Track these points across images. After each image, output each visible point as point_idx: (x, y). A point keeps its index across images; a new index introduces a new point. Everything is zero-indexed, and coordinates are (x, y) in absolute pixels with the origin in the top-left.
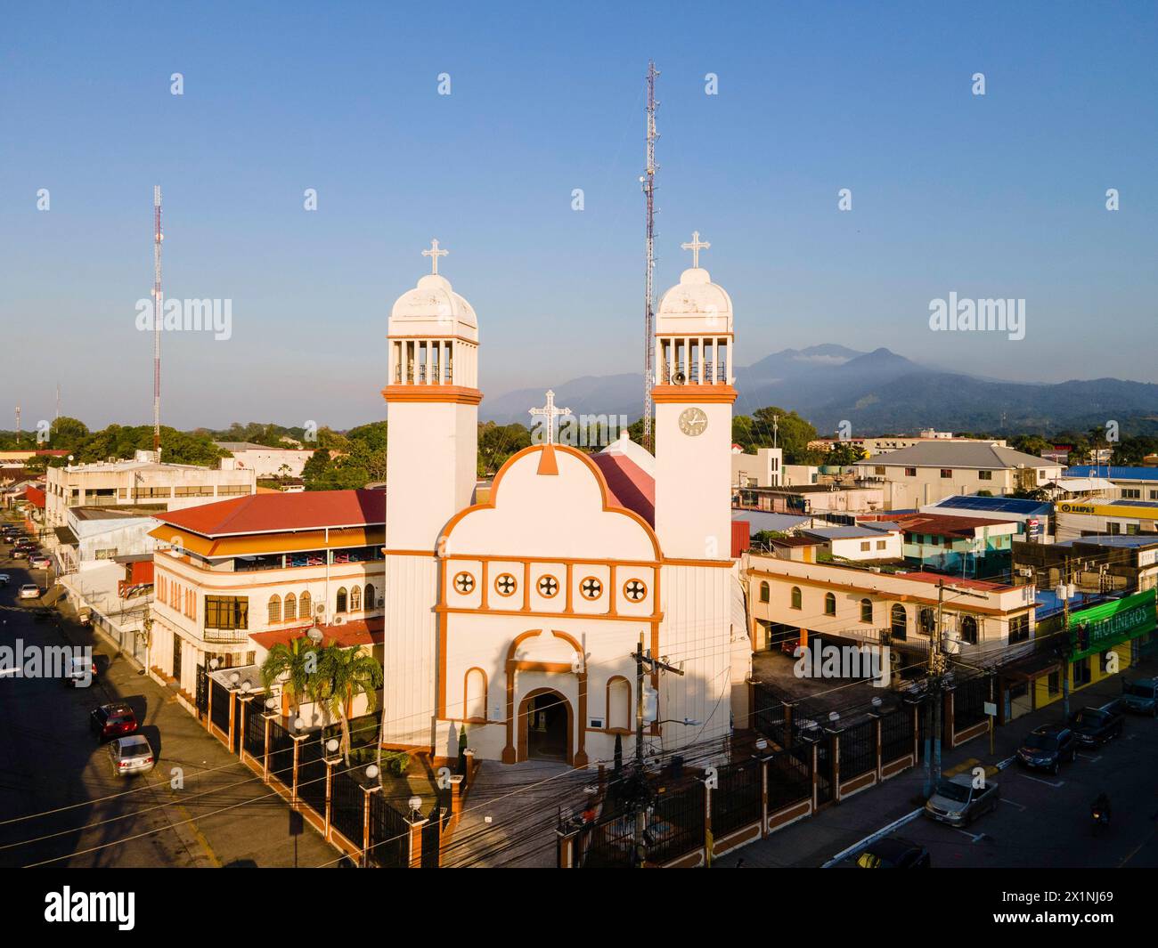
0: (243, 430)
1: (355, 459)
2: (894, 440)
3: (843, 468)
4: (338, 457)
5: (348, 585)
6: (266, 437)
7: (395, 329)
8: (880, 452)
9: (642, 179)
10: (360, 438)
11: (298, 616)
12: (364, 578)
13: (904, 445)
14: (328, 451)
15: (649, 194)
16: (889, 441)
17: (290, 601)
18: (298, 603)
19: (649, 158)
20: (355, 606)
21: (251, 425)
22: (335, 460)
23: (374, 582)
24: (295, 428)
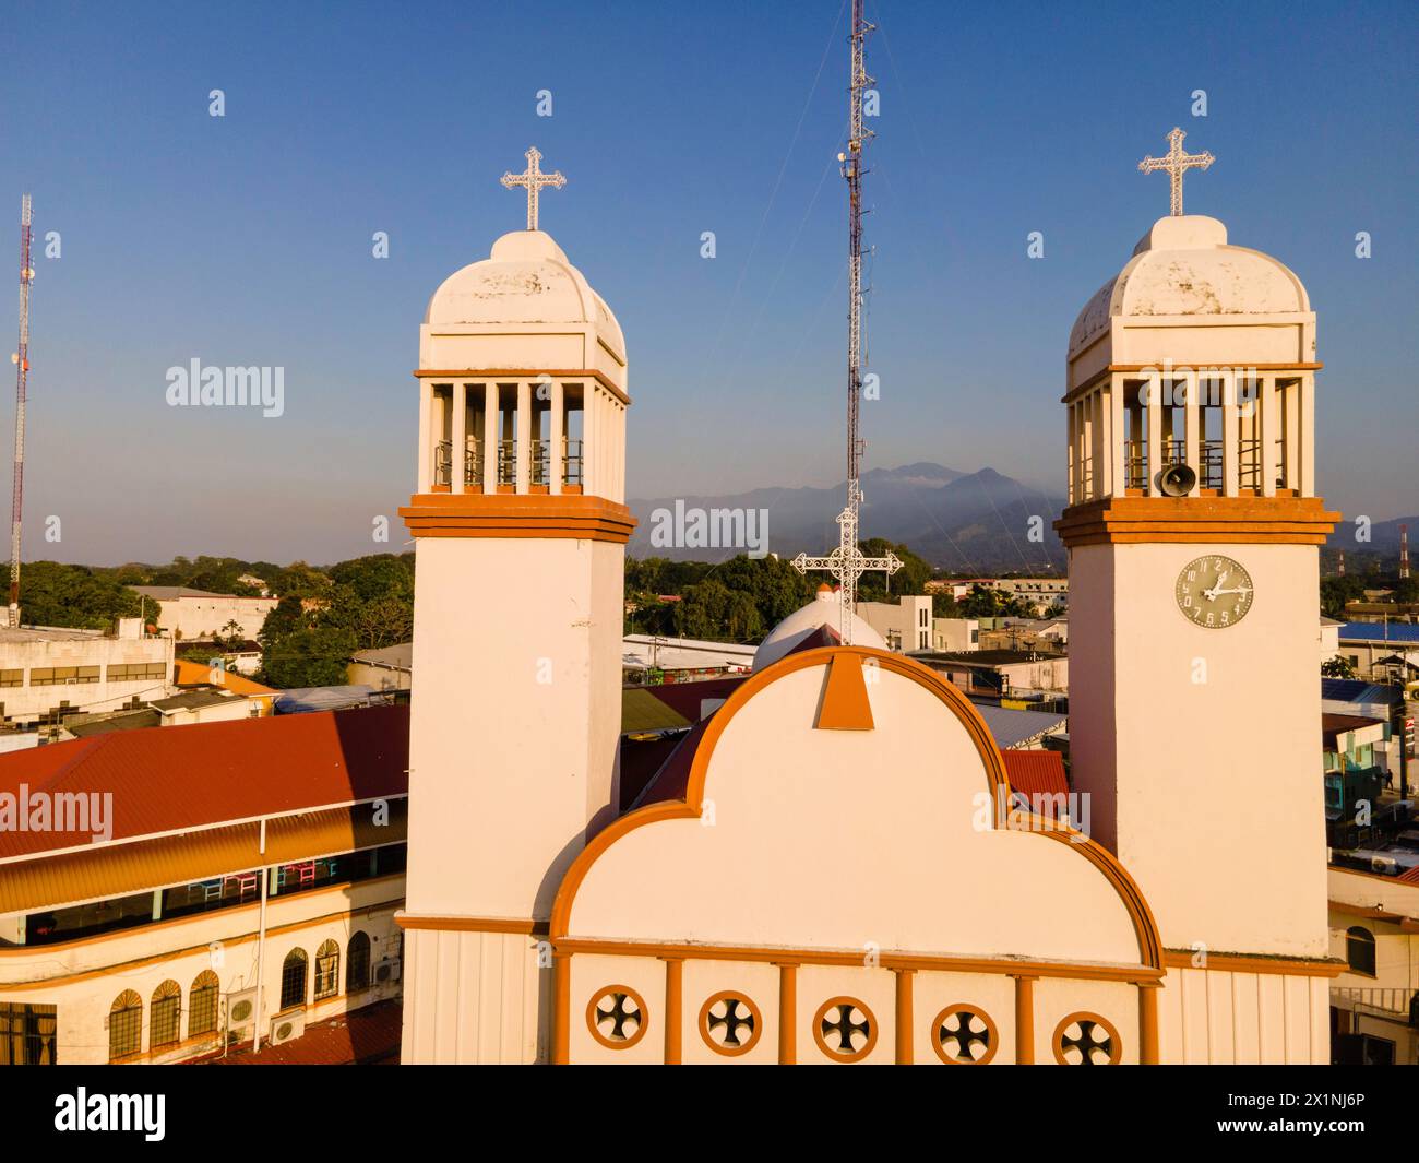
0: (189, 565)
1: (338, 615)
2: (1038, 582)
3: (998, 620)
4: (314, 611)
5: (310, 943)
6: (214, 578)
7: (435, 354)
8: (1021, 597)
9: (841, 157)
10: (346, 583)
11: (184, 1032)
12: (347, 921)
13: (1051, 587)
14: (300, 599)
15: (853, 182)
16: (1032, 582)
17: (166, 998)
18: (185, 1004)
19: (853, 122)
20: (324, 987)
21: (201, 559)
22: (309, 614)
23: (372, 926)
24: (262, 563)
